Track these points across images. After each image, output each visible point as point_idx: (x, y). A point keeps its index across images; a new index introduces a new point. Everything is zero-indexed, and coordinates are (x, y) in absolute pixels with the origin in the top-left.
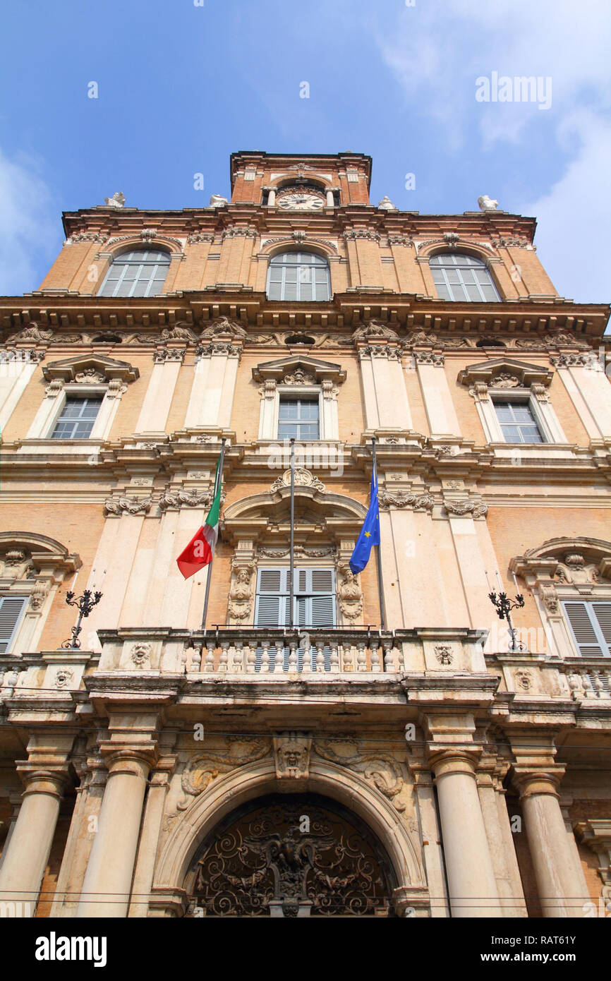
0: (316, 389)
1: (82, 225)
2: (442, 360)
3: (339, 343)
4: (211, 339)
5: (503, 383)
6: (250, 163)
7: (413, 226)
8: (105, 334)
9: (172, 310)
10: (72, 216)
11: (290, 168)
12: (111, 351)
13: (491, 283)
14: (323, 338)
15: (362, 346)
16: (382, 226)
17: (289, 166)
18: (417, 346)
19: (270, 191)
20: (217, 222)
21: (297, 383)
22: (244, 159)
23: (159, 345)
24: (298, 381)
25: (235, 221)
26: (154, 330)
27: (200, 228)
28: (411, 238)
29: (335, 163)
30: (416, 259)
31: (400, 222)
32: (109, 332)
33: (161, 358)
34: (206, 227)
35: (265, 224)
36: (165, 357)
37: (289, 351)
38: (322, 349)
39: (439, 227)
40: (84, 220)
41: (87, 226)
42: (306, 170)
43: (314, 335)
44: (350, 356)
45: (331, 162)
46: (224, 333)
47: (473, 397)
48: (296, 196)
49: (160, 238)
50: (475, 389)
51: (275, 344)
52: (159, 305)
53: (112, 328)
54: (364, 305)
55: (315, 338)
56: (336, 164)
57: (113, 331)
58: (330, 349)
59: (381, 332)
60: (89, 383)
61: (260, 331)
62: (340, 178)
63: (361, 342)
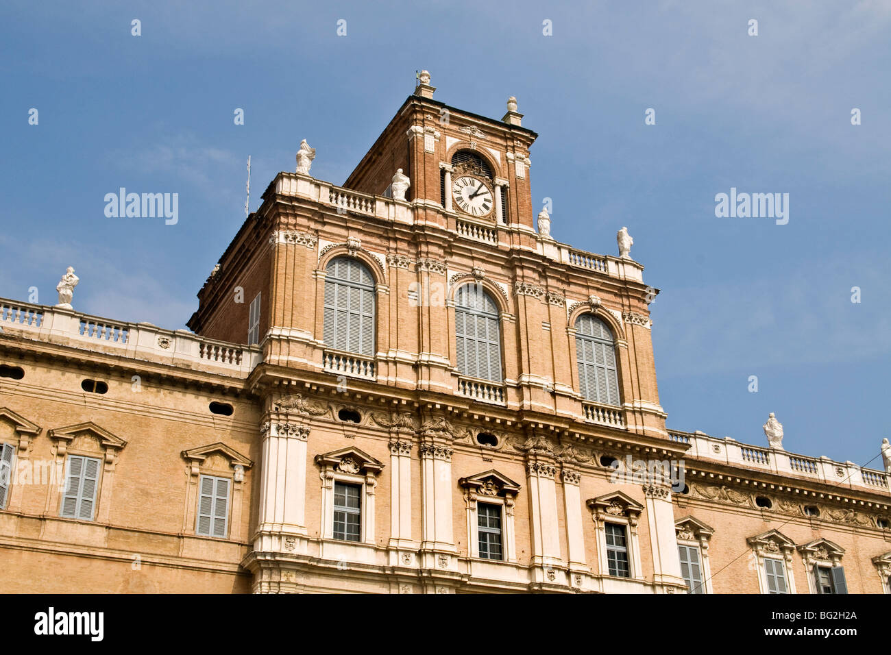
0: (500, 501)
1: (291, 212)
2: (579, 478)
3: (514, 447)
4: (432, 437)
5: (612, 510)
6: (428, 113)
7: (568, 276)
8: (348, 407)
9: (405, 399)
10: (282, 200)
11: (464, 130)
12: (357, 432)
13: (615, 368)
14: (503, 440)
15: (531, 460)
16: (544, 271)
17: (463, 126)
18: (566, 462)
19: (446, 171)
20: (412, 236)
21: (488, 492)
22: (423, 107)
23: (393, 432)
24: (489, 490)
25: (428, 244)
26: (385, 410)
27: (396, 240)
28: (564, 291)
29: (505, 133)
30: (567, 328)
31: (559, 271)
32: (352, 407)
33: (394, 447)
34: (401, 240)
35: (451, 246)
36: (398, 449)
37: (480, 452)
38: (503, 453)
39: (587, 282)
40: (294, 208)
41: (295, 216)
42: (477, 138)
43: (498, 434)
44: (521, 462)
45: (501, 131)
46: (441, 433)
47: (594, 521)
48: (467, 179)
49: (364, 251)
50: (597, 514)
51: (471, 443)
52: (394, 393)
53: (354, 403)
54: (539, 421)
55: (498, 437)
56: (505, 135)
57: (355, 406)
58: (508, 454)
59: (545, 449)
60: (348, 473)
61: (461, 423)
62: (507, 160)
63: (532, 455)
